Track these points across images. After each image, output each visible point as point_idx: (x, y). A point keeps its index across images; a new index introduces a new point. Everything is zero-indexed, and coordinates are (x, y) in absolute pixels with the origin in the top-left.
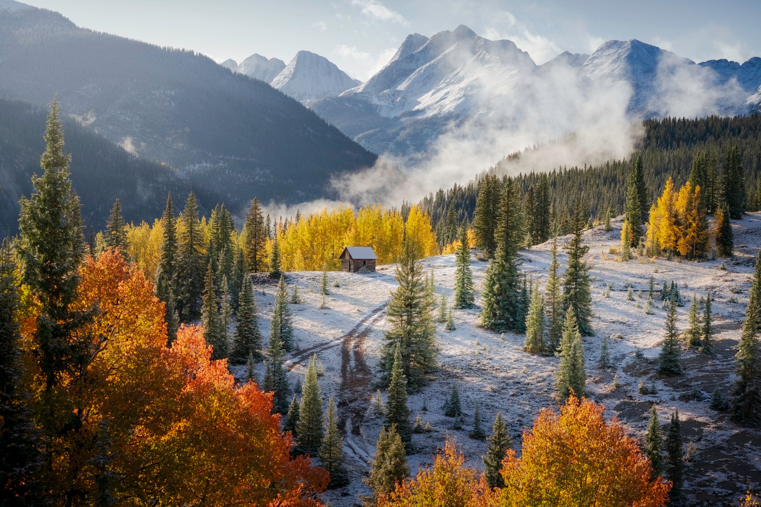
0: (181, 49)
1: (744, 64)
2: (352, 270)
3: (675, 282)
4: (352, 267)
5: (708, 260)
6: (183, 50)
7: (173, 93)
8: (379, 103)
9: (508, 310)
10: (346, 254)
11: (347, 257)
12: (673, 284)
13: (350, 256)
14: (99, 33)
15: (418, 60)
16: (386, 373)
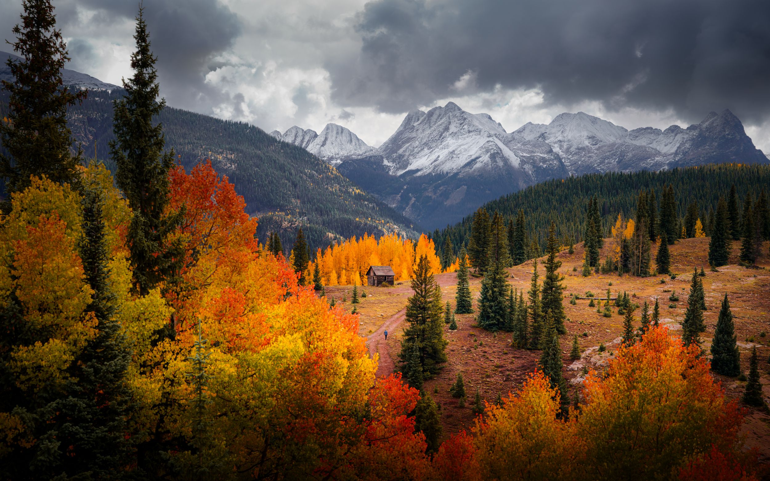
0: (239, 122)
1: (665, 131)
2: (376, 285)
3: (627, 293)
4: (376, 282)
5: (650, 276)
6: (240, 122)
7: (233, 156)
8: (389, 164)
9: (498, 313)
10: (371, 272)
11: (372, 274)
12: (625, 294)
13: (374, 273)
14: (176, 109)
15: (417, 130)
16: (405, 363)
